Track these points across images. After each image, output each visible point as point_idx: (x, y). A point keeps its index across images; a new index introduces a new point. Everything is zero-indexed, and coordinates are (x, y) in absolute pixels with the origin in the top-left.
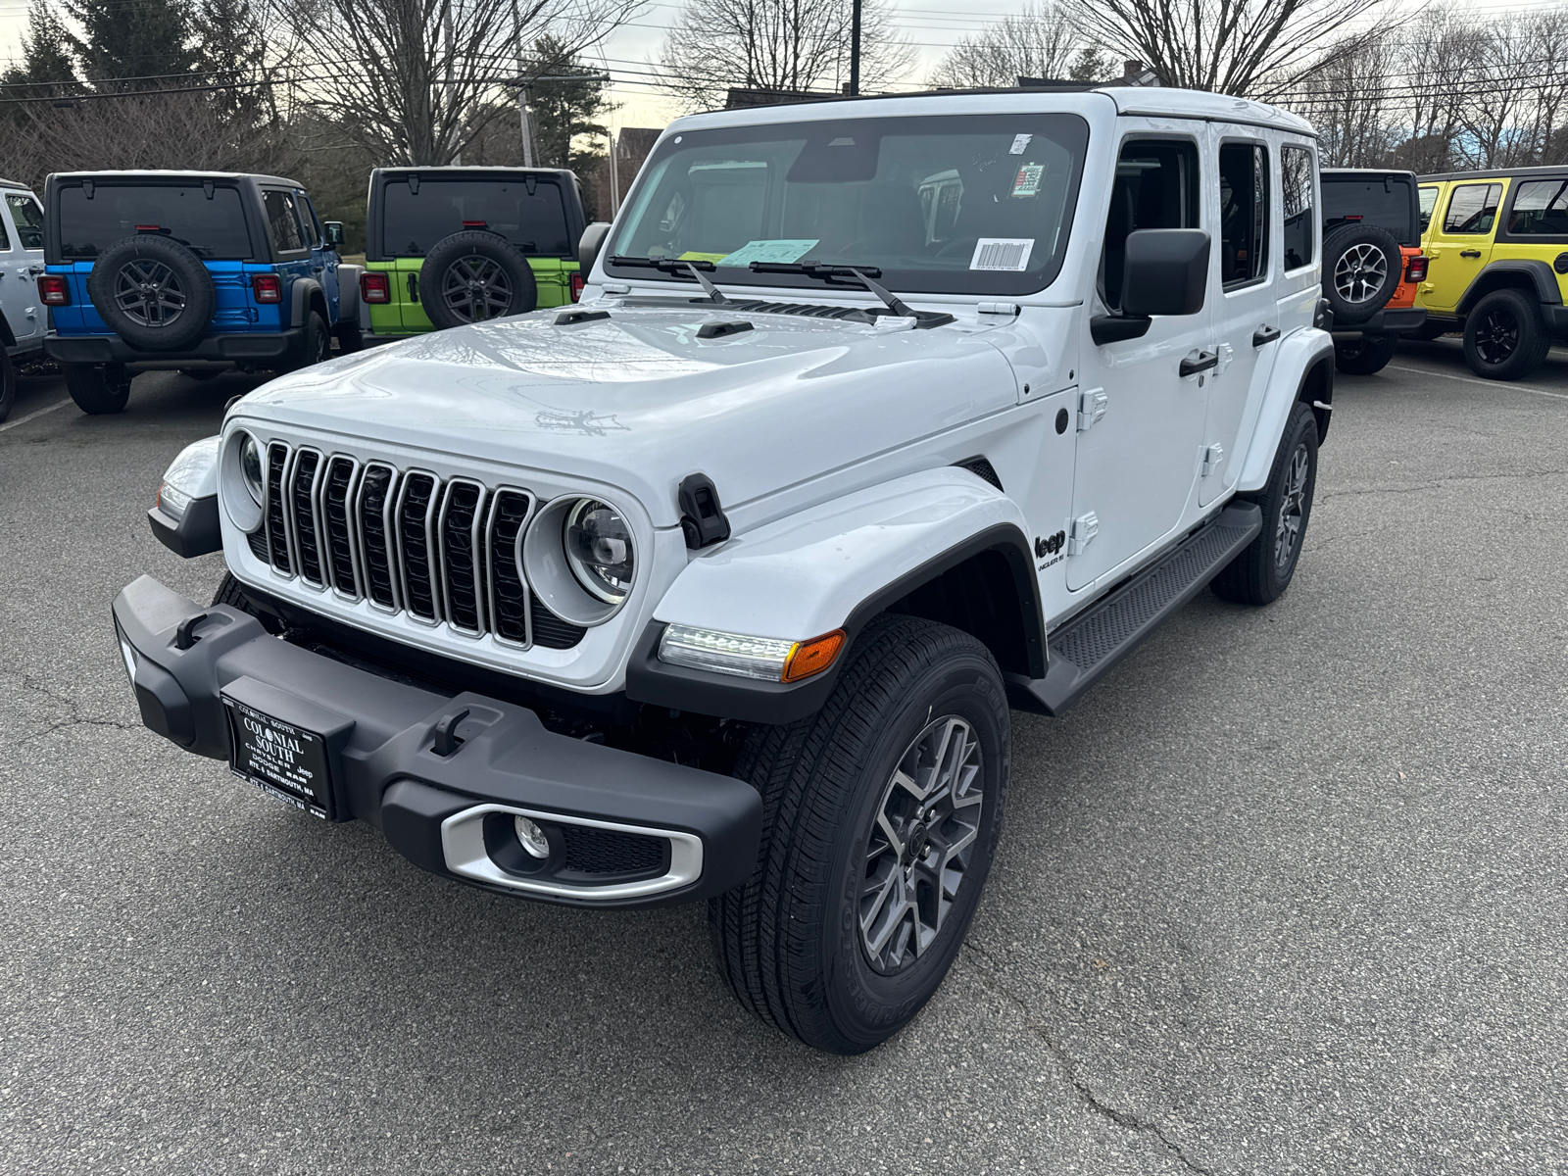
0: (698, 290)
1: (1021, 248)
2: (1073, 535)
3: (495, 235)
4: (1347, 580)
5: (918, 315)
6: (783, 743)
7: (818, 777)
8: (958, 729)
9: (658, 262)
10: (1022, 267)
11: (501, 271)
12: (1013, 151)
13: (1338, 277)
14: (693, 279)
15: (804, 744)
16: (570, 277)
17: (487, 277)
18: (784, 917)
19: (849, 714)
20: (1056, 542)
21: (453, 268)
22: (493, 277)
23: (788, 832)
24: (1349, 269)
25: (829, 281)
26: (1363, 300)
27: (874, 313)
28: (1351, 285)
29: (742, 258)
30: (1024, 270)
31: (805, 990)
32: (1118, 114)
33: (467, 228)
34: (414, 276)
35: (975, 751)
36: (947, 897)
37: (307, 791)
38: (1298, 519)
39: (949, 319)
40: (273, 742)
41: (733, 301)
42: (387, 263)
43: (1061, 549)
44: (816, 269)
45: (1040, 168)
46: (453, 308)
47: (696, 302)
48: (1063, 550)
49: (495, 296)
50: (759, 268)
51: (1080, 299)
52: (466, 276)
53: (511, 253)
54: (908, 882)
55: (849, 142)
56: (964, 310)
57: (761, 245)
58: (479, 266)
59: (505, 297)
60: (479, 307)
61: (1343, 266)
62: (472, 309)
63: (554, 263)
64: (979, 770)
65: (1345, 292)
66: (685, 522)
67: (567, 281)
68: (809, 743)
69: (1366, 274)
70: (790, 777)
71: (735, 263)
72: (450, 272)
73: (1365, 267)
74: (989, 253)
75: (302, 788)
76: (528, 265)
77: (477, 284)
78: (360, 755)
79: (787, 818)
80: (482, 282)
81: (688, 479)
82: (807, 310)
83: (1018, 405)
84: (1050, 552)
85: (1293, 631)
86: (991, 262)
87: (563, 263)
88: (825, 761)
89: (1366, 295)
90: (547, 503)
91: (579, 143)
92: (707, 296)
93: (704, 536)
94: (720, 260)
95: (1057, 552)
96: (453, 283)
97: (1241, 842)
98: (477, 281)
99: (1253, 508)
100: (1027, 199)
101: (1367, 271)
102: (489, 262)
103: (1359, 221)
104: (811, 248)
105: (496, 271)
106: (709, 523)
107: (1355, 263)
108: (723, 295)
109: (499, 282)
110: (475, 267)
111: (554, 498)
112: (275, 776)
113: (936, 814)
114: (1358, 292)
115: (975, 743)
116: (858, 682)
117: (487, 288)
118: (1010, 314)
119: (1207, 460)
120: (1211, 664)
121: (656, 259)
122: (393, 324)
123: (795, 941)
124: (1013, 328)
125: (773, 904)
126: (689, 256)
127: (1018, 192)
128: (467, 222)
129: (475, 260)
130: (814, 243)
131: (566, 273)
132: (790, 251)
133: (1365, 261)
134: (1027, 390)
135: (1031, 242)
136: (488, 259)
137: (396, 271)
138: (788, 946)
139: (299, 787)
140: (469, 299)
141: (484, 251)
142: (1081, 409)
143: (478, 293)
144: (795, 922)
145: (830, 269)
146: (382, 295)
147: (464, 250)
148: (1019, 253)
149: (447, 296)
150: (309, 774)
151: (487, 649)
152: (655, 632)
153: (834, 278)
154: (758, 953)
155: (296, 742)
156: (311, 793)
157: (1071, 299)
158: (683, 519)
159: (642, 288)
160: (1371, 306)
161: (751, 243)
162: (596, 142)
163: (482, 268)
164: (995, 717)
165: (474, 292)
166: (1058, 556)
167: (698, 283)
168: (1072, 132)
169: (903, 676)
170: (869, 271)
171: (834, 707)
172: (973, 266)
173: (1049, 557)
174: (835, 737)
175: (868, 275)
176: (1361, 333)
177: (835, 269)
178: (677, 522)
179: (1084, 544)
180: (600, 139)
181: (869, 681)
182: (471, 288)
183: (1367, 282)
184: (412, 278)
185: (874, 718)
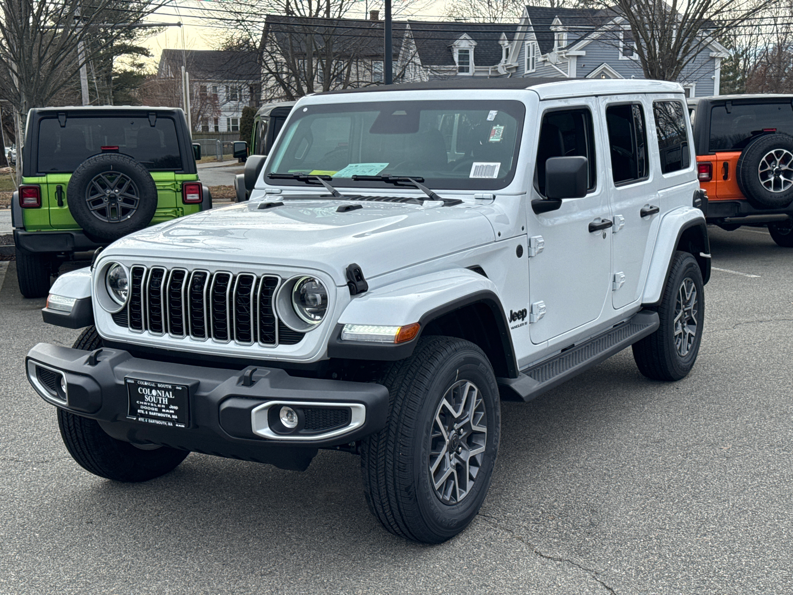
0: (324, 191)
1: (495, 167)
2: (531, 312)
3: (127, 157)
4: (733, 367)
5: (445, 200)
6: (393, 382)
7: (410, 393)
8: (471, 389)
9: (298, 176)
10: (495, 176)
11: (131, 182)
12: (488, 119)
13: (761, 174)
14: (321, 185)
15: (403, 382)
16: (182, 185)
17: (120, 186)
18: (397, 454)
19: (421, 368)
20: (522, 314)
21: (95, 180)
22: (125, 187)
23: (397, 417)
24: (769, 168)
25: (396, 184)
26: (782, 190)
27: (422, 200)
28: (772, 179)
29: (348, 172)
30: (496, 177)
31: (407, 490)
32: (540, 100)
33: (104, 152)
34: (61, 187)
35: (481, 403)
36: (471, 478)
37: (173, 417)
38: (695, 327)
39: (460, 202)
40: (156, 396)
41: (345, 196)
42: (40, 178)
43: (525, 319)
44: (390, 178)
45: (502, 128)
46: (93, 210)
47: (324, 197)
48: (527, 319)
49: (126, 200)
50: (357, 179)
51: (524, 191)
52: (104, 187)
53: (140, 169)
54: (452, 462)
55: (403, 113)
56: (468, 197)
57: (356, 166)
58: (114, 179)
59: (134, 201)
60: (113, 209)
61: (764, 166)
62: (108, 211)
63: (170, 176)
64: (484, 414)
65: (768, 184)
66: (349, 284)
67: (179, 189)
68: (405, 381)
69: (783, 171)
70: (397, 395)
71: (343, 176)
72: (92, 183)
73: (781, 166)
74: (479, 170)
75: (171, 416)
76: (151, 177)
77: (112, 192)
78: (205, 394)
79: (396, 411)
80: (117, 191)
81: (350, 266)
82: (387, 199)
83: (495, 241)
84: (519, 319)
85: (690, 393)
86: (480, 174)
87: (176, 175)
88: (412, 387)
89: (784, 187)
90: (286, 280)
91: (122, 63)
92: (330, 193)
93: (358, 289)
94: (334, 174)
95: (523, 320)
96: (95, 191)
97: (632, 476)
98: (112, 190)
99: (653, 313)
100: (496, 143)
101: (783, 169)
102: (122, 176)
103: (774, 133)
104: (385, 167)
105: (128, 182)
106: (359, 284)
107: (773, 163)
108: (340, 193)
109: (129, 190)
110: (112, 180)
111: (290, 278)
112: (154, 414)
113: (464, 431)
114: (777, 184)
115: (481, 400)
116: (425, 356)
117: (120, 195)
118: (490, 199)
119: (614, 281)
120: (634, 409)
121: (298, 175)
122: (42, 223)
123: (402, 465)
124: (493, 206)
125: (391, 449)
126: (315, 173)
127: (492, 139)
128: (104, 147)
129: (111, 174)
130: (386, 165)
131: (179, 183)
132: (375, 169)
133: (780, 162)
134: (499, 234)
135: (499, 164)
136: (122, 174)
137: (47, 183)
138: (399, 467)
139: (169, 416)
140: (105, 203)
141: (118, 168)
142: (530, 246)
143: (113, 199)
144: (402, 456)
145: (397, 178)
146: (35, 202)
147: (104, 168)
148: (493, 170)
149: (89, 201)
150: (176, 408)
151: (256, 349)
152: (340, 328)
153: (399, 183)
154: (385, 475)
155: (171, 393)
156: (176, 417)
157: (520, 192)
158: (348, 283)
159: (289, 190)
160: (788, 194)
161: (350, 165)
162: (137, 62)
163: (116, 180)
164: (490, 388)
165: (110, 198)
166: (524, 322)
167: (324, 187)
168: (517, 110)
169: (445, 354)
170: (418, 179)
171: (414, 366)
172: (471, 176)
173: (519, 322)
174: (416, 377)
175: (418, 181)
176: (785, 215)
177: (400, 178)
178: (346, 283)
179: (538, 317)
180: (142, 59)
181: (430, 355)
182: (108, 195)
183: (784, 176)
184: (59, 189)
185: (432, 370)
